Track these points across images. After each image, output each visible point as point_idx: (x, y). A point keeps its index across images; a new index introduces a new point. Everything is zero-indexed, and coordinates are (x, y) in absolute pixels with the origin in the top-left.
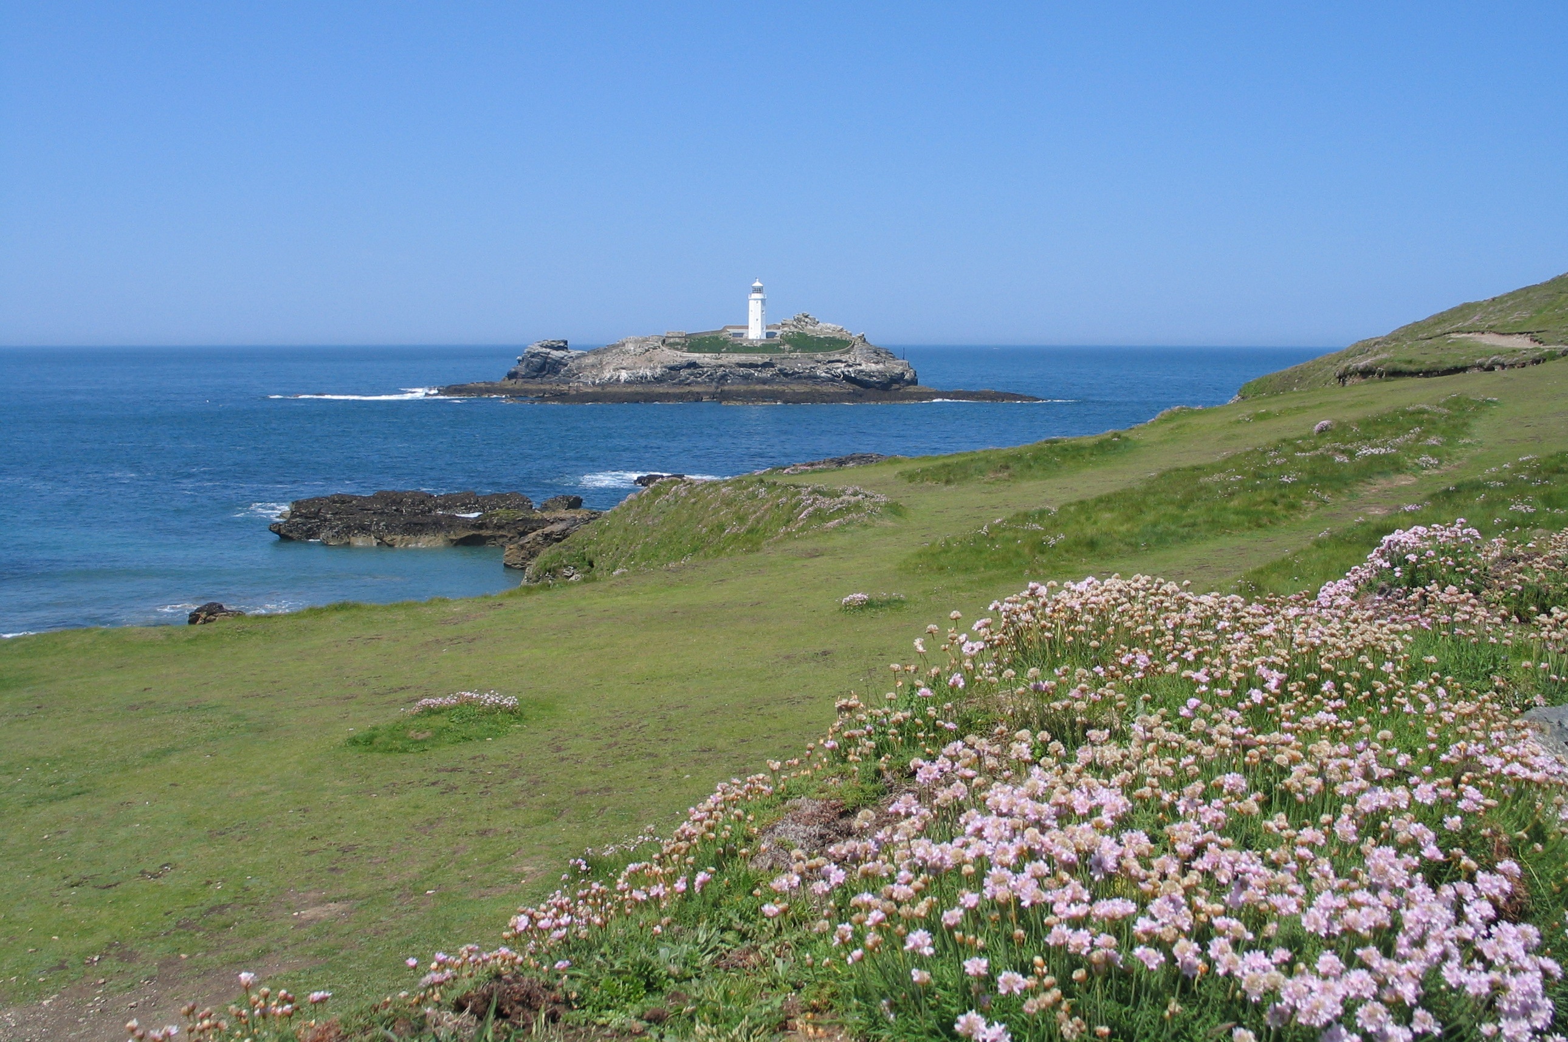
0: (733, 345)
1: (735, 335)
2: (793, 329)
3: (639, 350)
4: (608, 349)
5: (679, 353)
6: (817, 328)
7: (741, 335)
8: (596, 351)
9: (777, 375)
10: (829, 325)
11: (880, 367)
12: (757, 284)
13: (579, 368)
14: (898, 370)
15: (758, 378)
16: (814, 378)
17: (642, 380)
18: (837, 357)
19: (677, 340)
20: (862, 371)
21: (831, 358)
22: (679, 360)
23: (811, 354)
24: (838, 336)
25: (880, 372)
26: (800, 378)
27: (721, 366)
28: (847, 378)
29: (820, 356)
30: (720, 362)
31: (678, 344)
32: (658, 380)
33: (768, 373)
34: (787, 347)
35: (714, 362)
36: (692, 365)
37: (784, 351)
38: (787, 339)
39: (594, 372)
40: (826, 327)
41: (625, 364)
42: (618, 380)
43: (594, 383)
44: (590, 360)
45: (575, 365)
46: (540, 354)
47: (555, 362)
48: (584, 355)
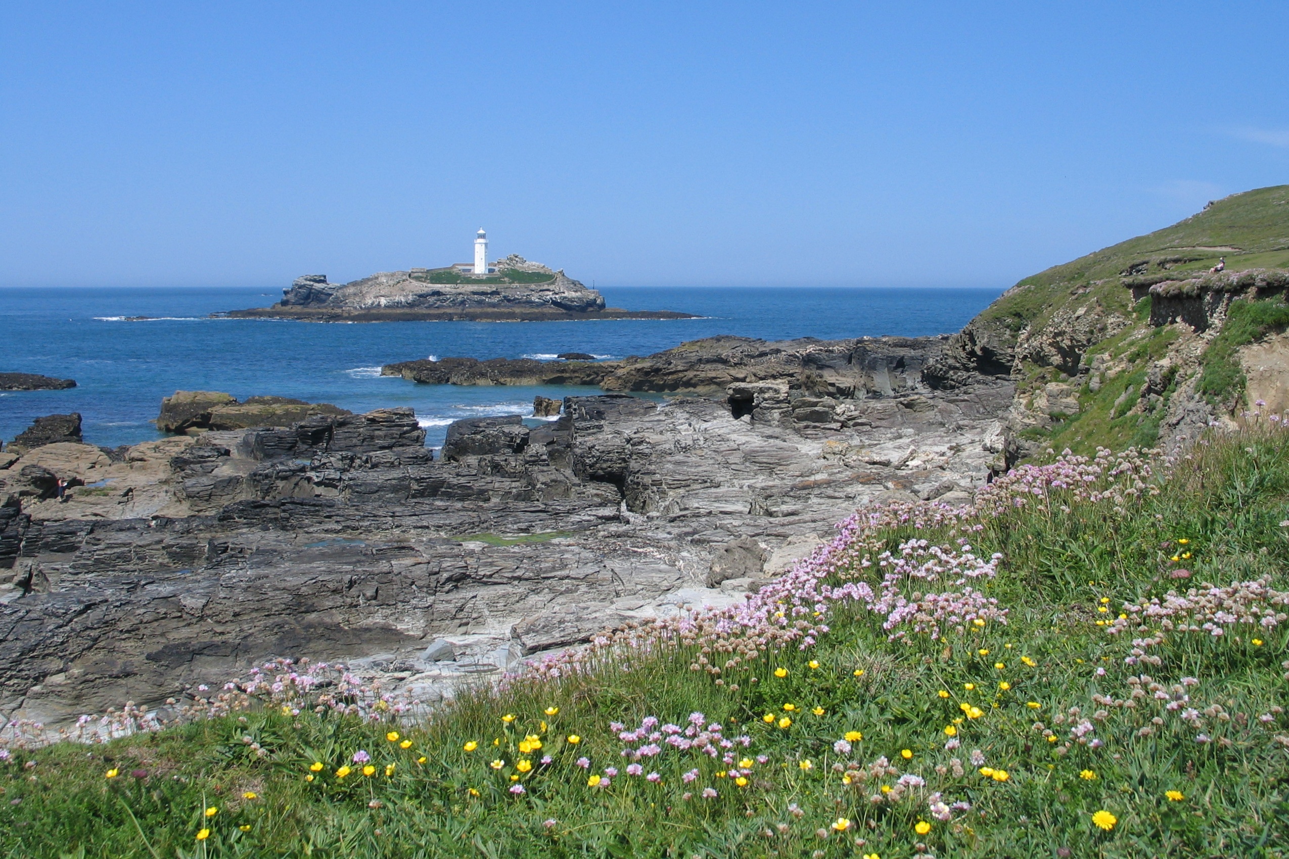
0: (465, 278)
1: (464, 270)
2: (507, 266)
3: (391, 283)
4: (364, 281)
5: (425, 284)
6: (525, 265)
7: (470, 270)
8: (355, 284)
9: (502, 301)
10: (534, 263)
11: (579, 294)
12: (481, 232)
13: (344, 296)
14: (592, 297)
15: (488, 303)
16: (530, 303)
17: (398, 305)
18: (546, 287)
19: (420, 274)
20: (565, 298)
21: (542, 288)
22: (426, 289)
23: (527, 285)
24: (542, 271)
25: (579, 299)
26: (519, 303)
27: (460, 294)
28: (555, 303)
29: (533, 286)
30: (459, 291)
31: (422, 277)
32: (411, 305)
33: (495, 299)
34: (506, 279)
35: (454, 291)
36: (437, 293)
37: (504, 282)
38: (504, 274)
39: (357, 299)
40: (532, 265)
41: (383, 293)
42: (379, 305)
43: (361, 307)
44: (351, 290)
45: (340, 294)
46: (304, 286)
47: (320, 292)
48: (344, 286)
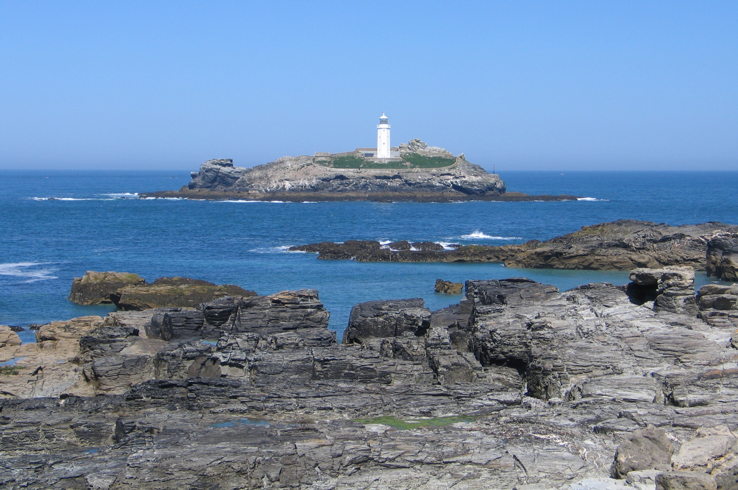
0: (367, 162)
1: (367, 155)
2: (408, 151)
3: (295, 166)
4: (269, 166)
5: (328, 168)
6: (427, 150)
7: (372, 155)
8: (260, 168)
9: (404, 185)
10: (435, 148)
11: (479, 178)
12: (384, 117)
13: (250, 179)
14: (492, 181)
15: (390, 187)
16: (431, 187)
17: (303, 189)
18: (447, 171)
19: (324, 159)
20: (466, 182)
21: (443, 172)
22: (329, 173)
23: (428, 170)
24: (443, 156)
25: (479, 183)
26: (421, 186)
27: (363, 178)
28: (455, 187)
29: (434, 170)
30: (361, 175)
31: (325, 162)
32: (314, 189)
33: (396, 183)
34: (408, 164)
35: (357, 175)
36: (341, 177)
37: (406, 167)
38: (406, 158)
39: (263, 183)
40: (433, 149)
41: (287, 176)
42: (284, 188)
43: (266, 191)
44: (257, 174)
45: (246, 177)
46: (211, 170)
47: (227, 175)
48: (250, 170)
